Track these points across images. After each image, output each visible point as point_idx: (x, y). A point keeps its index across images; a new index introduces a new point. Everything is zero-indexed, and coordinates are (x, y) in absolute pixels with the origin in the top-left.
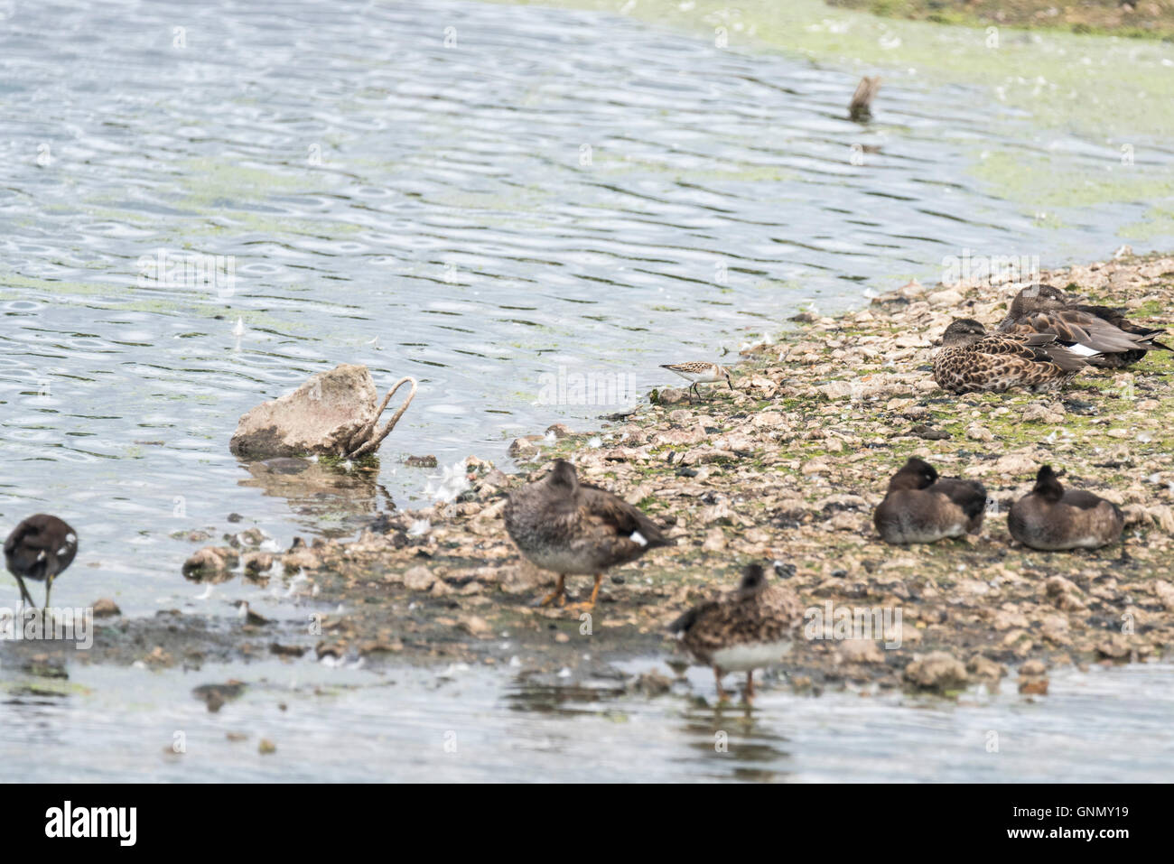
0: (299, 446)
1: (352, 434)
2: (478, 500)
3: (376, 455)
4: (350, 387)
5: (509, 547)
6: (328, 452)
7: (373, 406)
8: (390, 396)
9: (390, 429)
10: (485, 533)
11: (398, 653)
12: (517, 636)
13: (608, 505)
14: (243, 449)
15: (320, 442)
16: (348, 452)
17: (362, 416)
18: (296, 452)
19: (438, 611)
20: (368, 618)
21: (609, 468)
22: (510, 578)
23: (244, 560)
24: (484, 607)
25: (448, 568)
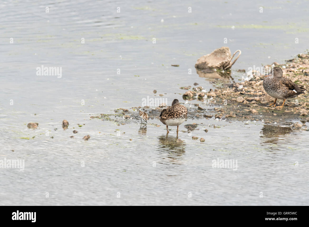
0: (212, 66)
1: (225, 64)
2: (255, 81)
3: (230, 69)
4: (225, 52)
5: (263, 92)
6: (219, 68)
7: (230, 57)
8: (234, 55)
9: (234, 63)
10: (257, 89)
11: (235, 118)
12: (264, 114)
13: (287, 82)
14: (198, 67)
15: (217, 66)
16: (224, 68)
17: (227, 60)
18: (211, 68)
19: (245, 107)
20: (227, 109)
21: (287, 73)
22: (263, 100)
23: (198, 94)
24: (256, 107)
25: (248, 97)
